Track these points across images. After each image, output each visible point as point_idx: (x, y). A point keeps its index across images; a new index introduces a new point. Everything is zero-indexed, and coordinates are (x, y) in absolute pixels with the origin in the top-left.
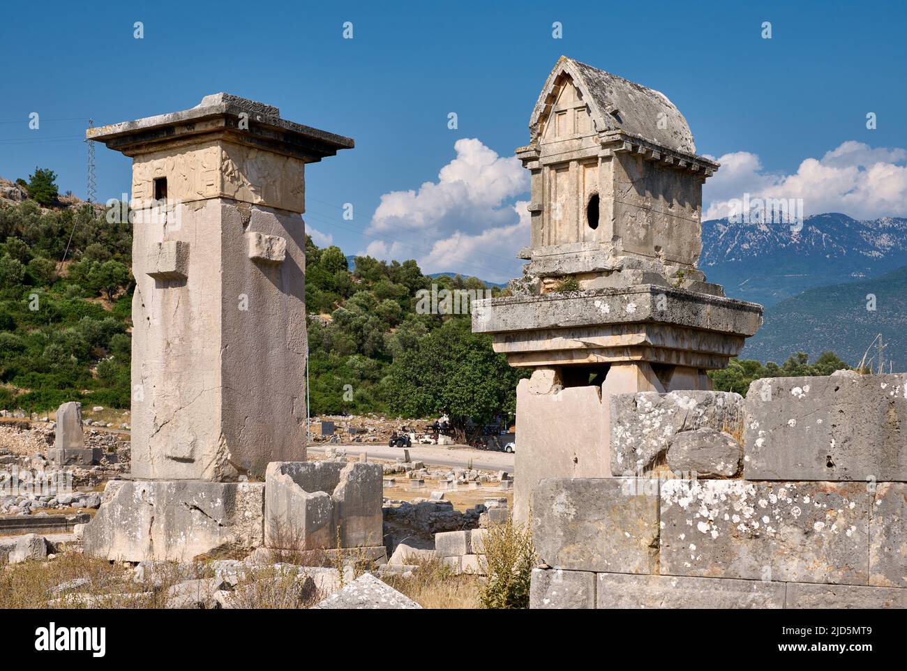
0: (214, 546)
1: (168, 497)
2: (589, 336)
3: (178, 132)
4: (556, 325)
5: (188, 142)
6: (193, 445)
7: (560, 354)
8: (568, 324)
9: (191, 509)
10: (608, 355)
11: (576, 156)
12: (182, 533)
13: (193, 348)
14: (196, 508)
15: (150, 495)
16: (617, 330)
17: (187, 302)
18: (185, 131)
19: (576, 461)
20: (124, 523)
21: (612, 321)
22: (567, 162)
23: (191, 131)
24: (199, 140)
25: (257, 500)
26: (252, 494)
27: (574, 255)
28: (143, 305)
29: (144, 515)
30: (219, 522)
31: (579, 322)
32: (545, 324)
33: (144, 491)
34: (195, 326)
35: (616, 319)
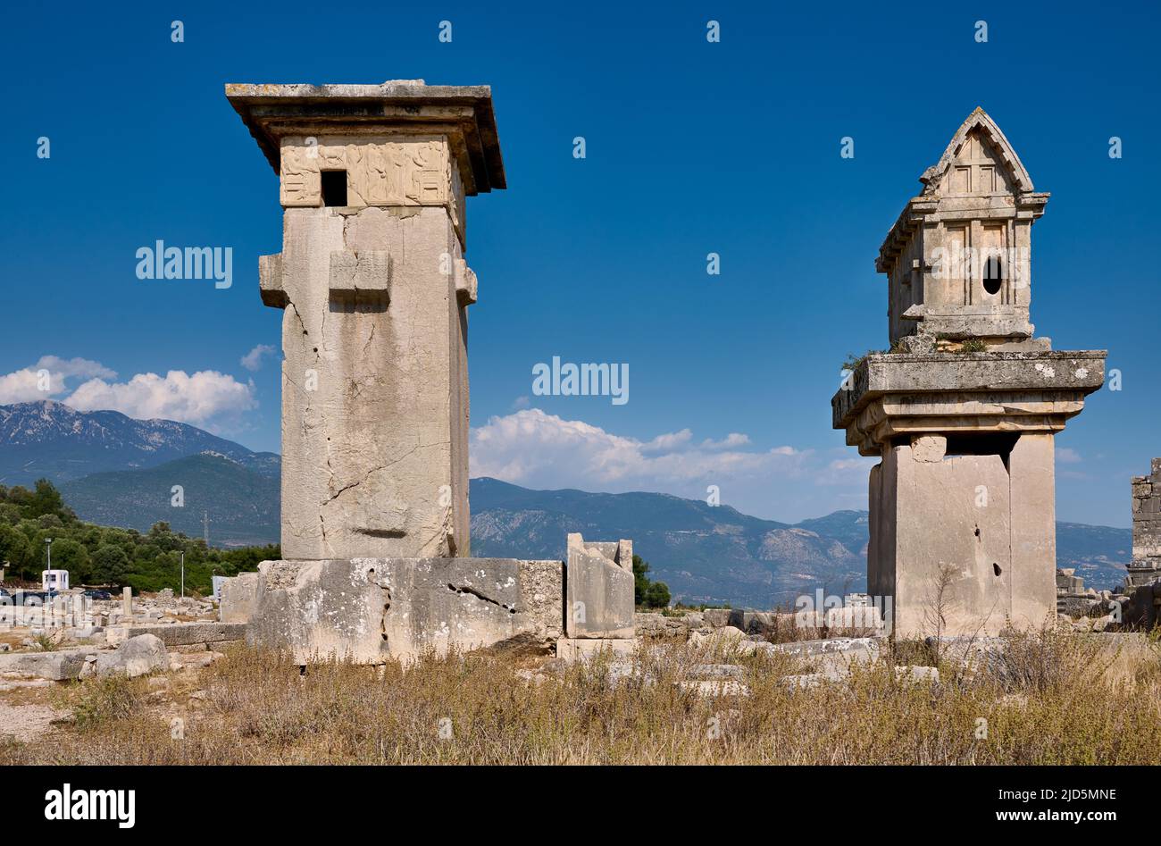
0: (502, 638)
1: (418, 579)
2: (1013, 401)
3: (389, 113)
4: (985, 387)
5: (394, 129)
6: (408, 514)
7: (962, 420)
8: (1001, 387)
9: (459, 592)
10: (1024, 423)
11: (982, 215)
12: (443, 624)
13: (399, 392)
14: (466, 590)
15: (384, 575)
16: (1049, 396)
17: (388, 334)
18: (403, 113)
19: (977, 533)
20: (331, 613)
21: (1058, 386)
22: (968, 221)
23: (414, 116)
24: (414, 129)
25: (552, 581)
26: (544, 573)
27: (982, 317)
28: (305, 332)
29: (371, 602)
30: (510, 608)
31: (1015, 385)
32: (971, 385)
33: (372, 570)
34: (404, 364)
35: (1062, 384)
